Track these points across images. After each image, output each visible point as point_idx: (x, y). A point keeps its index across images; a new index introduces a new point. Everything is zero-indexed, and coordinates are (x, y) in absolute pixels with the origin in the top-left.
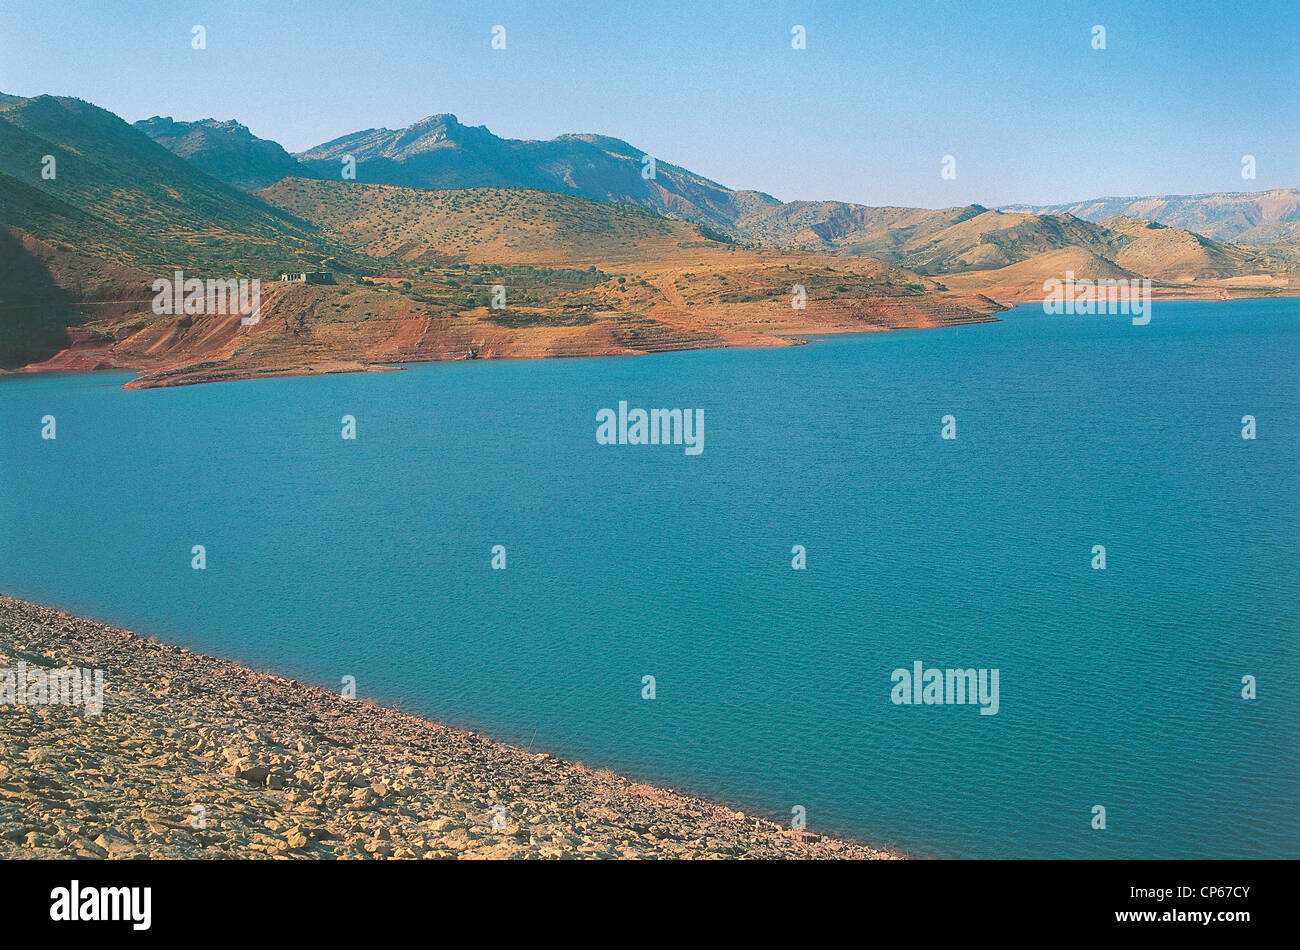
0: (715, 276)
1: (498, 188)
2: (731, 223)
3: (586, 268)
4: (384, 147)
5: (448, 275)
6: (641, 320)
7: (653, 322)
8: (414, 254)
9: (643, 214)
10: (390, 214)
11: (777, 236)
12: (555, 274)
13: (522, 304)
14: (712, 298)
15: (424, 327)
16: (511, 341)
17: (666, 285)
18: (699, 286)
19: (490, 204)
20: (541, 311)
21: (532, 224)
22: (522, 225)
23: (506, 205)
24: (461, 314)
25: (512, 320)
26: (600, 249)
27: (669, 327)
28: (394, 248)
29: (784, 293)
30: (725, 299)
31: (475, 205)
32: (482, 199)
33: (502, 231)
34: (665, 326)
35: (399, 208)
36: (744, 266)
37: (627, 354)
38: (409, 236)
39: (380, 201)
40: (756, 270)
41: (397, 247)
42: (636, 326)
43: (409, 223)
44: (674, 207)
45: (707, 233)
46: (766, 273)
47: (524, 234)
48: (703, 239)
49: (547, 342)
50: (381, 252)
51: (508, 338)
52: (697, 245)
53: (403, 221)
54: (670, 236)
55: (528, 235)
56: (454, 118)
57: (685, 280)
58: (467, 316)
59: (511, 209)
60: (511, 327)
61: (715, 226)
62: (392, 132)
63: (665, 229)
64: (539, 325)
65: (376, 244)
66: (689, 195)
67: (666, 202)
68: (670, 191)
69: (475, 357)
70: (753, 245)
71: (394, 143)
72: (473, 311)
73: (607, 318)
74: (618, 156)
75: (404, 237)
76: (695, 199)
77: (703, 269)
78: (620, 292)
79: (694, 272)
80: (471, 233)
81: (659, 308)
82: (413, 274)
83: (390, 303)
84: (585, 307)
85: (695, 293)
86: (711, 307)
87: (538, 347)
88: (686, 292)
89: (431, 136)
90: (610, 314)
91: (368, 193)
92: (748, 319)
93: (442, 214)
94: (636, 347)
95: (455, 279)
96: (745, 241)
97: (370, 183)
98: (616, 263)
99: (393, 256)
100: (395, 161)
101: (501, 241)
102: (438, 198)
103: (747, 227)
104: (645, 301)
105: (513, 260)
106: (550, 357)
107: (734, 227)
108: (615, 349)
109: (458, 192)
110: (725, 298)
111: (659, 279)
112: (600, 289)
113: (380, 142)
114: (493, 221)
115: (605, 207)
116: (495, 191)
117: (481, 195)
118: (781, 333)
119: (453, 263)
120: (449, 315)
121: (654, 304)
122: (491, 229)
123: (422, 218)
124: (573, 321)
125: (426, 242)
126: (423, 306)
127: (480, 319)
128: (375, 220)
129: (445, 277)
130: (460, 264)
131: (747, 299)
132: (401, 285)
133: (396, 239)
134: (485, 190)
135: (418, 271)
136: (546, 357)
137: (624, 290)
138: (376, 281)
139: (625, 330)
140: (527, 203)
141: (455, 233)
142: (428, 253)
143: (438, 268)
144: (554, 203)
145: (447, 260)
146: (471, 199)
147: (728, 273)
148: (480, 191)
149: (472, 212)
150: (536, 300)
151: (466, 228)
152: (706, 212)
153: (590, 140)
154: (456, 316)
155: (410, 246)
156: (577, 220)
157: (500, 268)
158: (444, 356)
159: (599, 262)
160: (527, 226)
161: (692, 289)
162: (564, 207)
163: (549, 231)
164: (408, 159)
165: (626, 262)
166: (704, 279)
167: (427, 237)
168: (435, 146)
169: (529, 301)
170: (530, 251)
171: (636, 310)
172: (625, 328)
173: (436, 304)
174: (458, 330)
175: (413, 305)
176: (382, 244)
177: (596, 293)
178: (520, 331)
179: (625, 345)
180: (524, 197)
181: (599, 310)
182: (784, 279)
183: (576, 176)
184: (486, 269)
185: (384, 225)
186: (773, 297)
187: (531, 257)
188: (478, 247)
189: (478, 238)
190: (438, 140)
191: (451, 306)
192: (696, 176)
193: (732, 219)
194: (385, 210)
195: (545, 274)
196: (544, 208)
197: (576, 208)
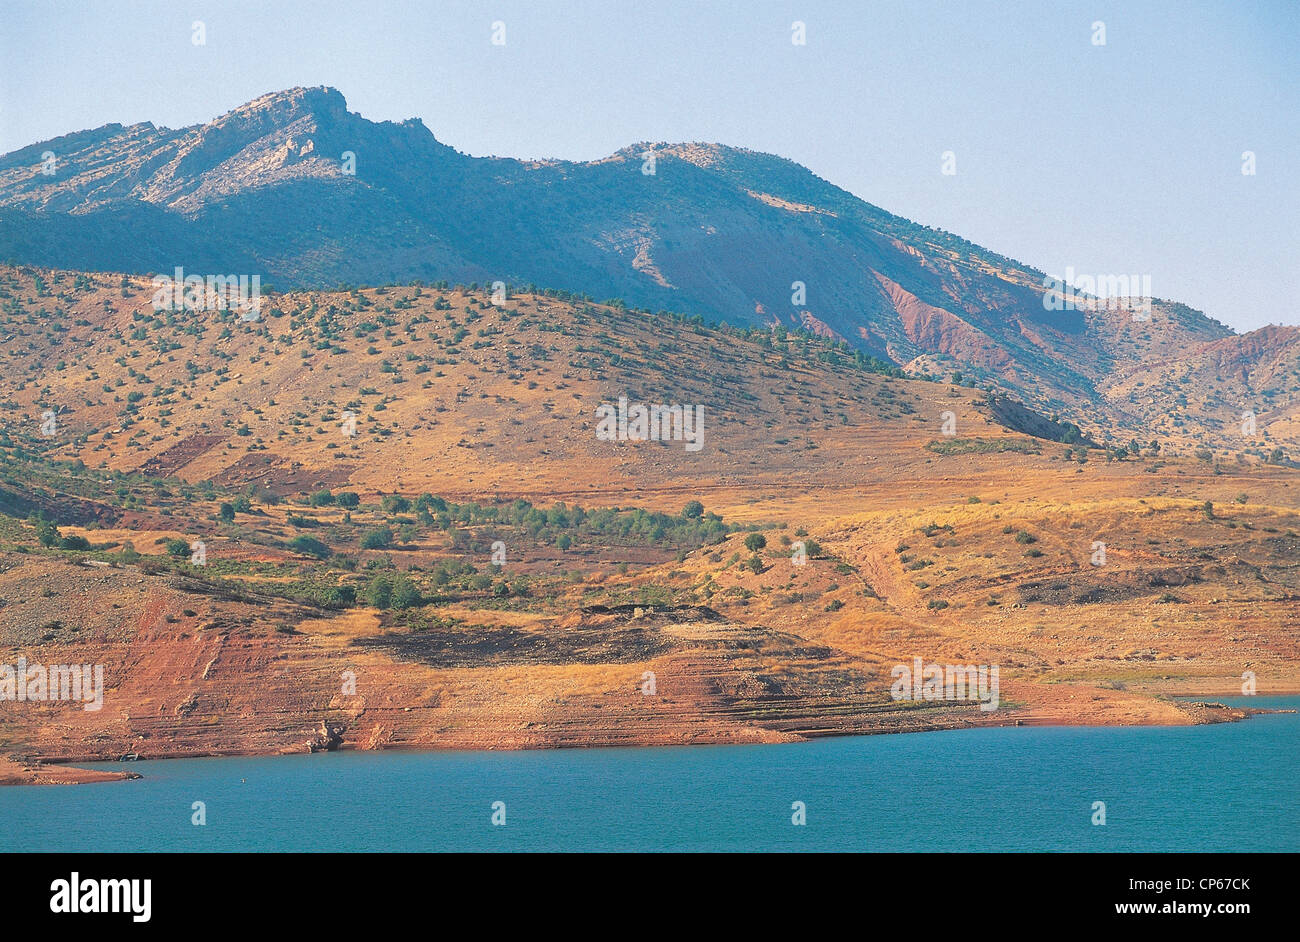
0: (1008, 531)
1: (446, 286)
2: (1089, 386)
3: (676, 508)
4: (146, 173)
5: (299, 523)
6: (791, 646)
7: (823, 653)
8: (211, 464)
9: (834, 360)
10: (148, 355)
11: (1216, 425)
12: (591, 522)
13: (486, 601)
14: (997, 590)
15: (201, 662)
16: (435, 703)
17: (873, 555)
18: (964, 560)
19: (421, 330)
20: (524, 620)
21: (533, 386)
22: (506, 388)
23: (465, 333)
24: (303, 626)
25: (441, 646)
26: (717, 453)
27: (868, 668)
28: (157, 449)
29: (1197, 580)
30: (1032, 594)
31: (380, 335)
32: (403, 317)
33: (451, 404)
34: (855, 665)
35: (175, 340)
36: (1088, 506)
37: (745, 741)
38: (200, 417)
39: (125, 319)
40: (1121, 517)
41: (165, 446)
42: (773, 666)
43: (202, 380)
44: (933, 342)
45: (1013, 415)
46: (1148, 527)
47: (506, 413)
48: (998, 431)
49: (531, 705)
50: (123, 458)
51: (427, 695)
52: (984, 447)
53: (183, 374)
54: (910, 421)
55: (522, 416)
56: (335, 98)
57: (925, 542)
58: (320, 633)
59: (477, 346)
60: (437, 663)
61: (1040, 395)
62: (168, 135)
63: (896, 405)
64: (513, 658)
65: (109, 436)
66: (972, 309)
67: (909, 327)
68: (923, 298)
69: (334, 744)
70: (1135, 446)
71: (173, 165)
72: (338, 619)
73: (696, 643)
74: (779, 203)
75: (186, 418)
76: (991, 322)
77: (979, 512)
78: (748, 574)
79: (951, 520)
80: (368, 410)
81: (852, 615)
82: (203, 519)
83: (115, 597)
84: (638, 612)
85: (950, 577)
86: (995, 614)
87: (505, 719)
88: (928, 575)
89: (274, 146)
90: (705, 630)
91: (92, 298)
92: (1093, 650)
93: (292, 357)
94: (772, 721)
95: (318, 535)
96: (1125, 438)
97: (100, 270)
98: (758, 494)
99: (153, 468)
100: (174, 215)
101: (450, 432)
102: (280, 314)
103: (1133, 398)
104: (815, 596)
105: (481, 483)
106: (538, 747)
107: (1098, 399)
108: (715, 726)
109: (337, 299)
110: (1034, 592)
111: (856, 540)
112: (698, 566)
113: (133, 162)
114: (429, 377)
115: (735, 341)
116: (436, 295)
117: (399, 305)
118: (1181, 687)
119: (317, 488)
120: (271, 629)
121: (838, 606)
122: (419, 400)
123: (236, 369)
124: (603, 649)
125: (246, 432)
126: (204, 604)
127: (356, 642)
128: (108, 370)
129: (291, 530)
130: (335, 492)
131: (1094, 596)
132: (164, 549)
133: (165, 424)
134: (409, 292)
135: (217, 510)
136: (526, 748)
137: (759, 568)
138: (94, 536)
139: (745, 675)
140: (523, 327)
141: (324, 409)
142: (250, 462)
143: (273, 501)
144: (597, 330)
145: (299, 482)
146: (371, 315)
147: (1044, 524)
148: (399, 293)
149: (373, 352)
150: (524, 593)
151: (354, 397)
152: (1020, 356)
153: (703, 161)
154: (292, 632)
155: (201, 443)
156: (655, 376)
157: (441, 505)
158: (252, 740)
159: (711, 489)
160: (521, 392)
161: (944, 565)
162: (623, 340)
163: (578, 405)
164: (211, 207)
165: (786, 491)
166: (977, 539)
167: (249, 418)
168: (283, 174)
169: (504, 593)
170: (525, 459)
171: (786, 622)
172: (742, 670)
173: (238, 599)
174: (294, 671)
175: (177, 601)
176: (126, 436)
177: (686, 576)
178: (461, 675)
179: (742, 716)
180: (515, 314)
181: (675, 619)
182: (1195, 542)
183: (663, 254)
184: (403, 505)
185: (131, 387)
186: (1166, 590)
187: (527, 476)
188: (388, 447)
189: (386, 426)
190: (292, 158)
191: (278, 605)
192: (994, 259)
193: (1091, 375)
194: (138, 345)
195: (563, 521)
196: (567, 344)
197: (654, 343)
